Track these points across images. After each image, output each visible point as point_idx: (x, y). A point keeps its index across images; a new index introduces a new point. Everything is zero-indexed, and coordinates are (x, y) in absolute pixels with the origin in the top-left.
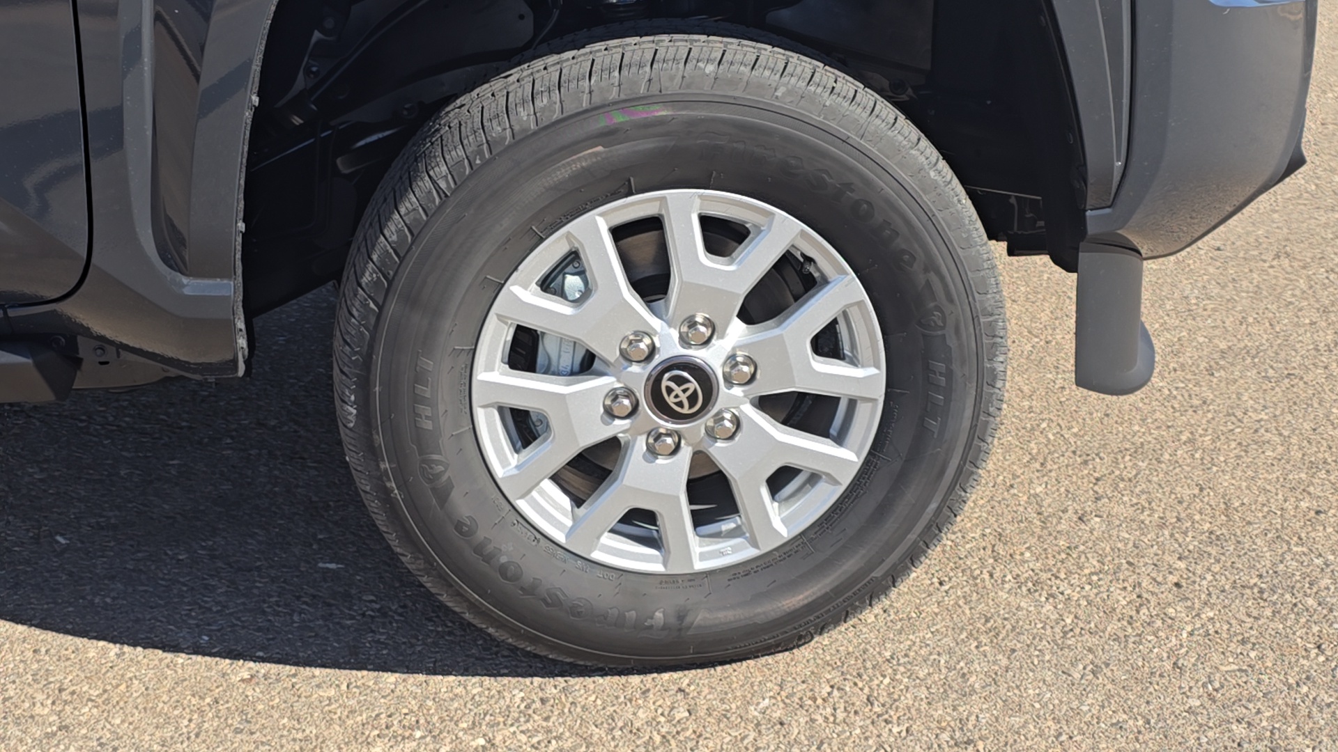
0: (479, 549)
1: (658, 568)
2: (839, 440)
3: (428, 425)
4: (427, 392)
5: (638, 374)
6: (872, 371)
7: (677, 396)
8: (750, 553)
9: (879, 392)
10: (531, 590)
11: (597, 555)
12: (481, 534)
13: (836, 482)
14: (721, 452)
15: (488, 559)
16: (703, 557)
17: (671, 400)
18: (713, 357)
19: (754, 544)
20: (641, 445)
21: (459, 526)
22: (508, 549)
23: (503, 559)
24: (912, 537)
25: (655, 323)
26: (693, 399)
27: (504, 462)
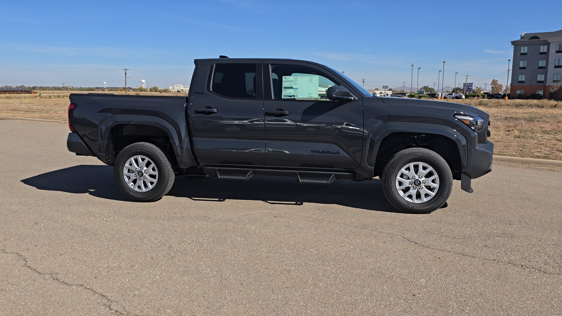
0: (394, 195)
1: (411, 202)
2: (433, 192)
3: (391, 181)
4: (392, 177)
5: (413, 180)
6: (438, 185)
7: (417, 183)
8: (421, 202)
9: (438, 187)
10: (398, 200)
11: (405, 199)
12: (394, 193)
13: (432, 196)
14: (420, 190)
15: (394, 196)
16: (416, 201)
17: (416, 183)
18: (421, 180)
19: (422, 201)
20: (412, 188)
21: (392, 192)
22: (397, 196)
23: (396, 197)
24: (439, 203)
25: (416, 175)
26: (418, 184)
27: (398, 187)
